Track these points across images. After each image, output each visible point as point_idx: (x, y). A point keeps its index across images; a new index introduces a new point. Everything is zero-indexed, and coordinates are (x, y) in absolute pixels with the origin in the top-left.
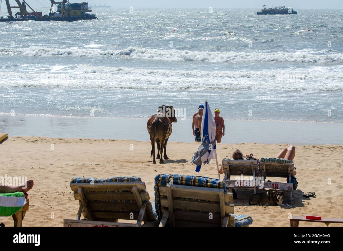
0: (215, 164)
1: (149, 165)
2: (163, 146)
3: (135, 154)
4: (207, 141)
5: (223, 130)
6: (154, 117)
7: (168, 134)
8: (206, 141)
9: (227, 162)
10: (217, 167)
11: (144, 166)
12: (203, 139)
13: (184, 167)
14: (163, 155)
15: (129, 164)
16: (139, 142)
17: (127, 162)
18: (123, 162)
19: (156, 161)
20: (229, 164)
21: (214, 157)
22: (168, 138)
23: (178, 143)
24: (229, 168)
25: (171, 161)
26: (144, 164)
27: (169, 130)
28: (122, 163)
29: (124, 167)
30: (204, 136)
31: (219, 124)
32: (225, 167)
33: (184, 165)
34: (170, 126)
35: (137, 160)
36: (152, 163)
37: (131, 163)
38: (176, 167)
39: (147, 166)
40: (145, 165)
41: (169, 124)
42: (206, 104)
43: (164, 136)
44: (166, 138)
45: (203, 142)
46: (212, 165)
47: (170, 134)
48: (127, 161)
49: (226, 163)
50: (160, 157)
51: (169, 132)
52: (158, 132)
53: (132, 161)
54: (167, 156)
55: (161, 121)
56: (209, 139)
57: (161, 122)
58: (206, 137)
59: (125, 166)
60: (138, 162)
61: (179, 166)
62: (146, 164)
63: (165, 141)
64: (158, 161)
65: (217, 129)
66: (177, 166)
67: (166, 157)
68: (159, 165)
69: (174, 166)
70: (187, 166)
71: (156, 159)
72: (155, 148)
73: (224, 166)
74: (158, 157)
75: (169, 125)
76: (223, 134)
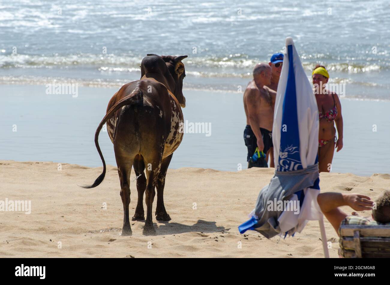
0: (314, 236)
1: (112, 240)
2: (155, 180)
3: (69, 205)
4: (293, 163)
5: (337, 134)
6: (128, 90)
7: (171, 142)
8: (289, 165)
9: (355, 232)
10: (322, 247)
11: (96, 243)
12: (280, 159)
13: (220, 246)
14: (154, 210)
15: (46, 238)
16: (78, 167)
17: (42, 229)
18: (28, 230)
19: (132, 228)
20: (361, 236)
21: (313, 216)
22: (170, 157)
23: (201, 171)
24: (362, 250)
25: (179, 228)
26: (94, 235)
27: (173, 130)
28: (25, 235)
29: (32, 247)
30: (282, 150)
31: (328, 114)
32: (349, 247)
33: (220, 239)
34: (176, 119)
35: (71, 225)
36: (120, 233)
37: (52, 233)
38: (194, 245)
39: (106, 244)
40: (98, 239)
41: (175, 113)
42: (290, 48)
43: (159, 150)
44: (164, 157)
45: (281, 167)
46: (306, 239)
47: (178, 143)
48: (42, 226)
49: (352, 234)
50: (145, 216)
51: (174, 137)
52: (140, 137)
53: (57, 227)
54: (167, 211)
55: (150, 104)
56: (299, 160)
57: (148, 107)
58: (288, 151)
59: (35, 245)
60: (74, 231)
61: (203, 244)
62: (100, 235)
63: (160, 166)
64: (137, 226)
65: (322, 130)
66: (199, 241)
67: (163, 215)
68: (140, 241)
69: (188, 243)
70: (229, 241)
71: (131, 222)
72: (131, 188)
73: (345, 241)
74: (139, 216)
75: (173, 116)
76: (340, 145)
